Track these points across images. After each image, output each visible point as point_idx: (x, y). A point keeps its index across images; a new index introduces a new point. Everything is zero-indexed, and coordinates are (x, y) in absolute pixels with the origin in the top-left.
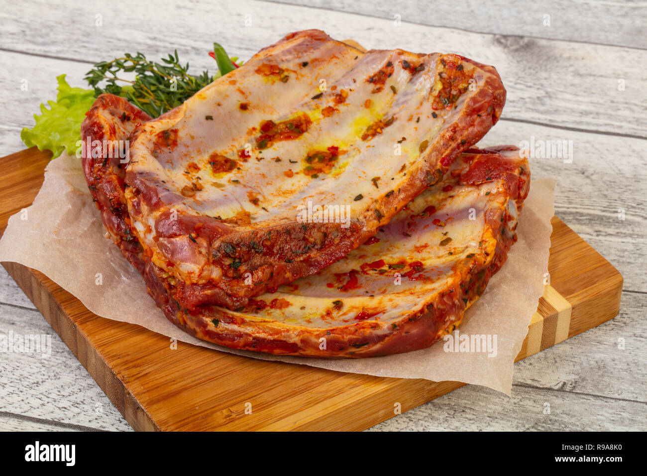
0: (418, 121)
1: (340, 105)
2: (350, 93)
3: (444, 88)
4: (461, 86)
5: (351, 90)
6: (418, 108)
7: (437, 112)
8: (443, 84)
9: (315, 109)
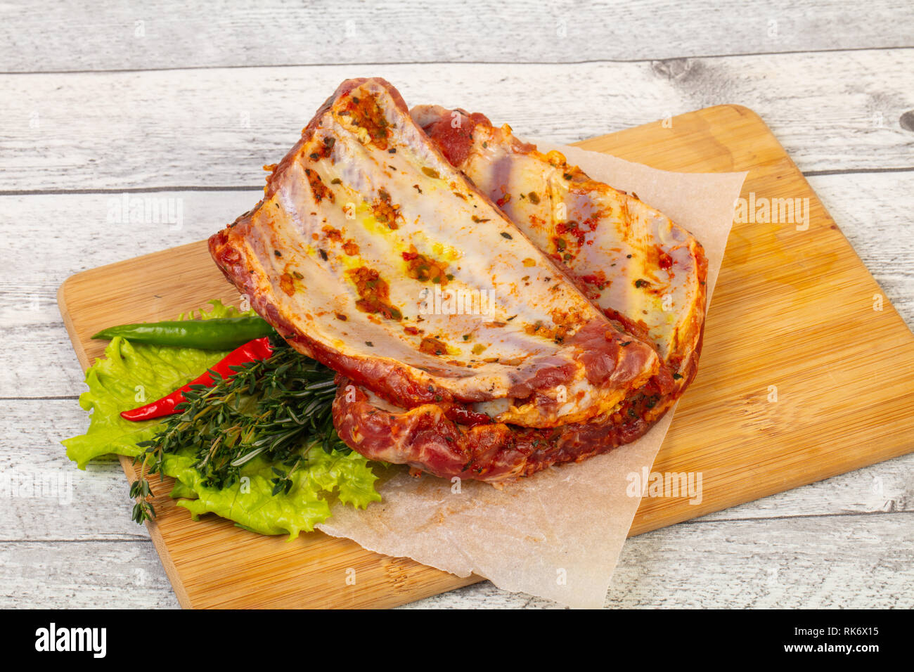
0: (394, 169)
1: (342, 237)
2: (327, 224)
3: (368, 128)
4: (375, 110)
5: (324, 221)
6: (377, 163)
7: (389, 147)
8: (364, 126)
9: (342, 262)
